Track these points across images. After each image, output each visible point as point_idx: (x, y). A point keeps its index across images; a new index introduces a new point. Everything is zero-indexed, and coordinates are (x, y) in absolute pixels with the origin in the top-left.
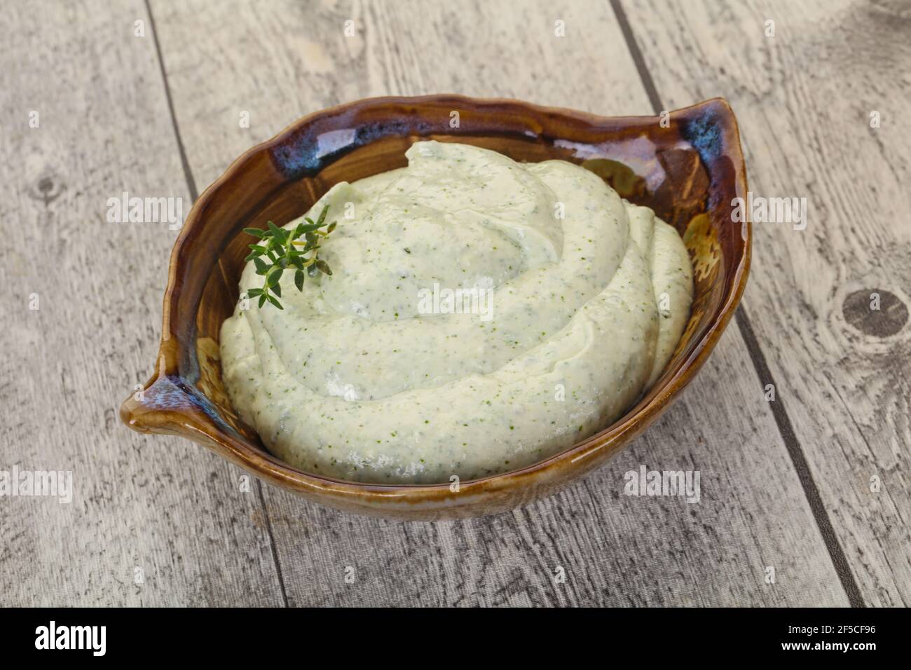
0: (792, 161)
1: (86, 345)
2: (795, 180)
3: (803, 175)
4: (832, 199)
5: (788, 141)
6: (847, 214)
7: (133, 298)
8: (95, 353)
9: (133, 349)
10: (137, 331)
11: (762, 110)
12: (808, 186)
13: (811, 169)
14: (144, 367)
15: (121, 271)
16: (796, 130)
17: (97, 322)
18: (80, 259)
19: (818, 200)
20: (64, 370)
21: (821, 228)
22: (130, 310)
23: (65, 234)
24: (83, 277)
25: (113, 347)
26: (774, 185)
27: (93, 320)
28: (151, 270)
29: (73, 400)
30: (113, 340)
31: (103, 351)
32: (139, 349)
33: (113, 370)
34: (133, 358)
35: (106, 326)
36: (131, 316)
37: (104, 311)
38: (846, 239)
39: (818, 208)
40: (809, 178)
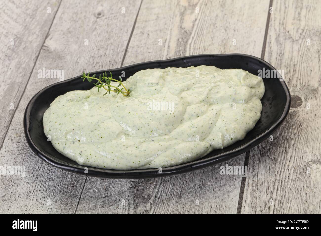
0: (293, 58)
1: (88, 53)
2: (292, 63)
3: (294, 62)
4: (299, 70)
5: (295, 54)
6: (301, 75)
7: (105, 45)
8: (89, 55)
9: (98, 57)
10: (102, 53)
11: (293, 44)
12: (294, 65)
13: (297, 61)
14: (99, 62)
15: (106, 39)
16: (299, 51)
17: (93, 48)
18: (97, 33)
19: (295, 69)
20: (79, 57)
21: (292, 76)
22: (103, 48)
23: (97, 27)
24: (96, 37)
25: (94, 55)
26: (285, 63)
27: (92, 48)
28: (113, 40)
29: (77, 64)
30: (95, 53)
31: (91, 55)
32: (100, 57)
33: (91, 60)
34: (97, 59)
35: (95, 50)
36: (102, 49)
37: (96, 46)
38: (297, 81)
39: (294, 71)
40: (295, 63)
